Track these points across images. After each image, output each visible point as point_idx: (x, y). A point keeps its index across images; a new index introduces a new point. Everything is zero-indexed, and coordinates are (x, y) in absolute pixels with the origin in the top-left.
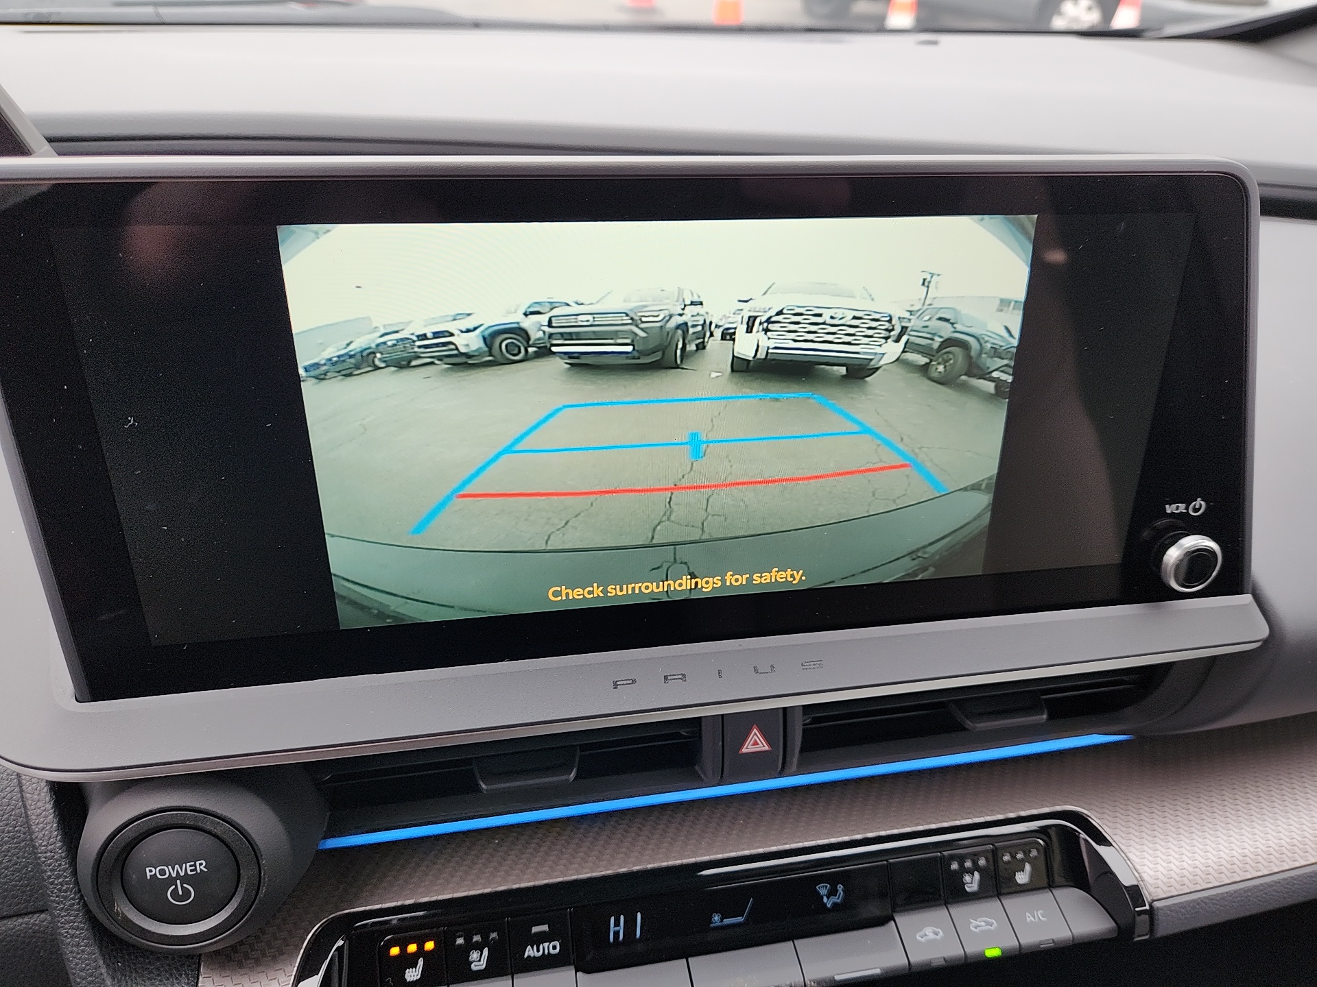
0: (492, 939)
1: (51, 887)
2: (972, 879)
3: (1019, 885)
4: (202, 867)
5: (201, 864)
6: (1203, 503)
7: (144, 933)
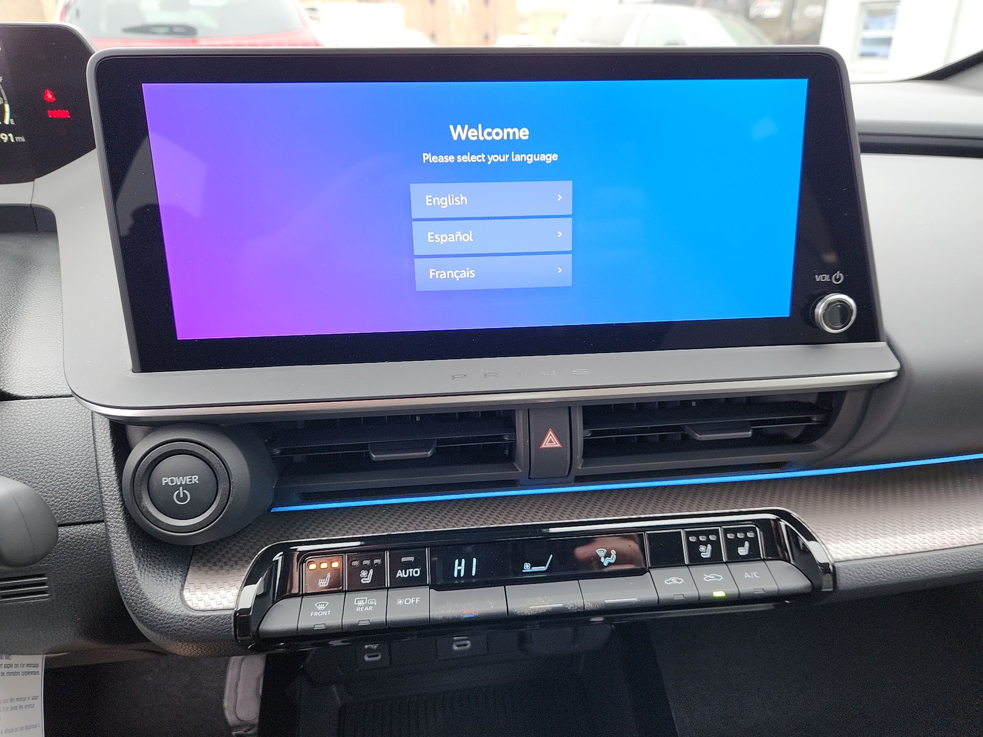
0: (376, 564)
1: (106, 496)
2: (706, 549)
3: (742, 556)
4: (195, 480)
5: (195, 478)
6: (841, 274)
7: (157, 522)
